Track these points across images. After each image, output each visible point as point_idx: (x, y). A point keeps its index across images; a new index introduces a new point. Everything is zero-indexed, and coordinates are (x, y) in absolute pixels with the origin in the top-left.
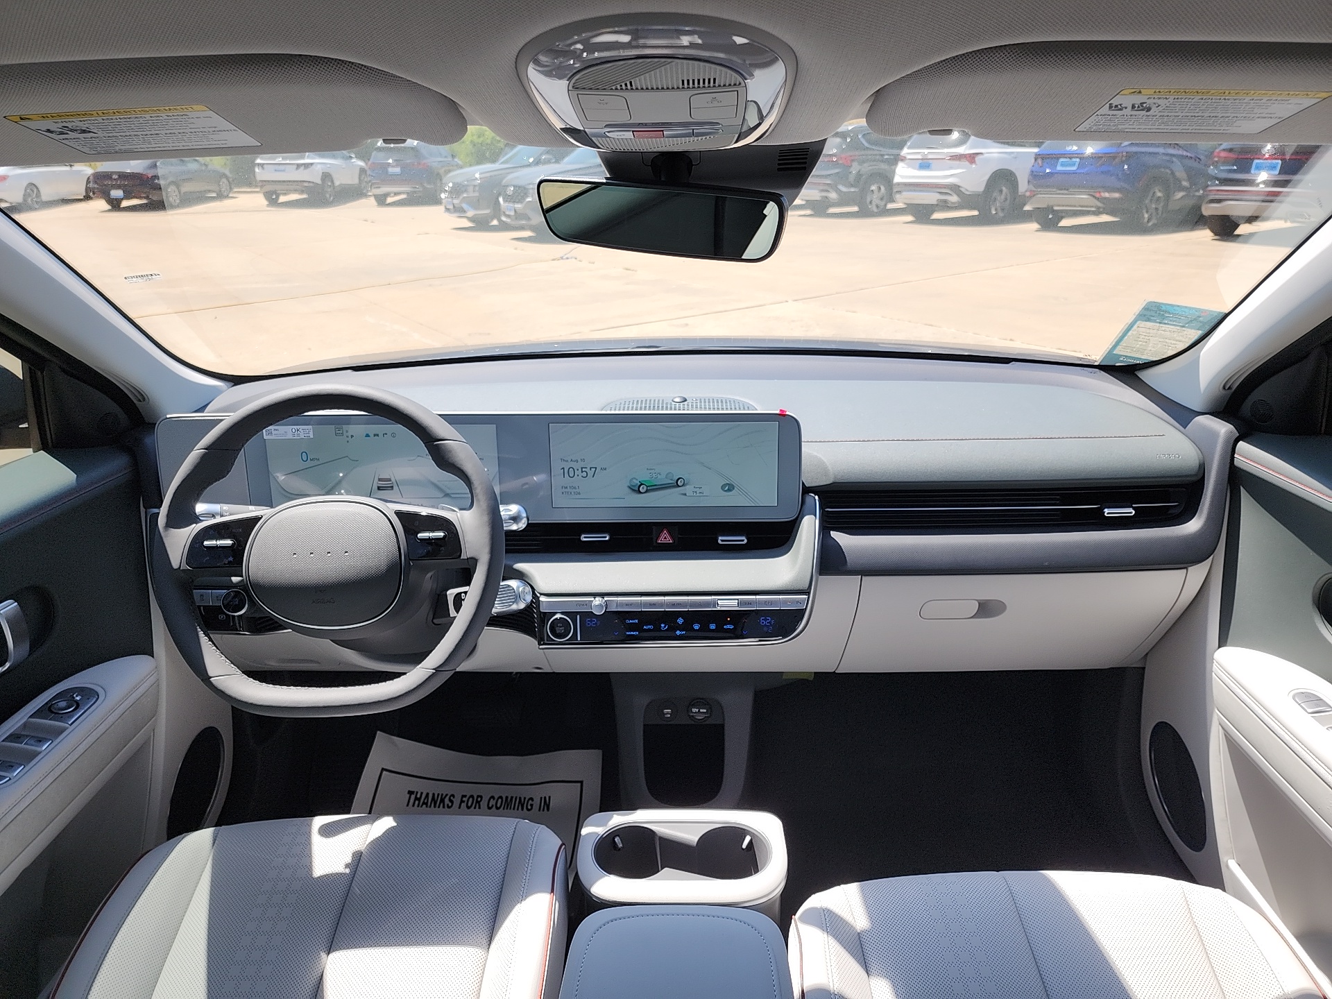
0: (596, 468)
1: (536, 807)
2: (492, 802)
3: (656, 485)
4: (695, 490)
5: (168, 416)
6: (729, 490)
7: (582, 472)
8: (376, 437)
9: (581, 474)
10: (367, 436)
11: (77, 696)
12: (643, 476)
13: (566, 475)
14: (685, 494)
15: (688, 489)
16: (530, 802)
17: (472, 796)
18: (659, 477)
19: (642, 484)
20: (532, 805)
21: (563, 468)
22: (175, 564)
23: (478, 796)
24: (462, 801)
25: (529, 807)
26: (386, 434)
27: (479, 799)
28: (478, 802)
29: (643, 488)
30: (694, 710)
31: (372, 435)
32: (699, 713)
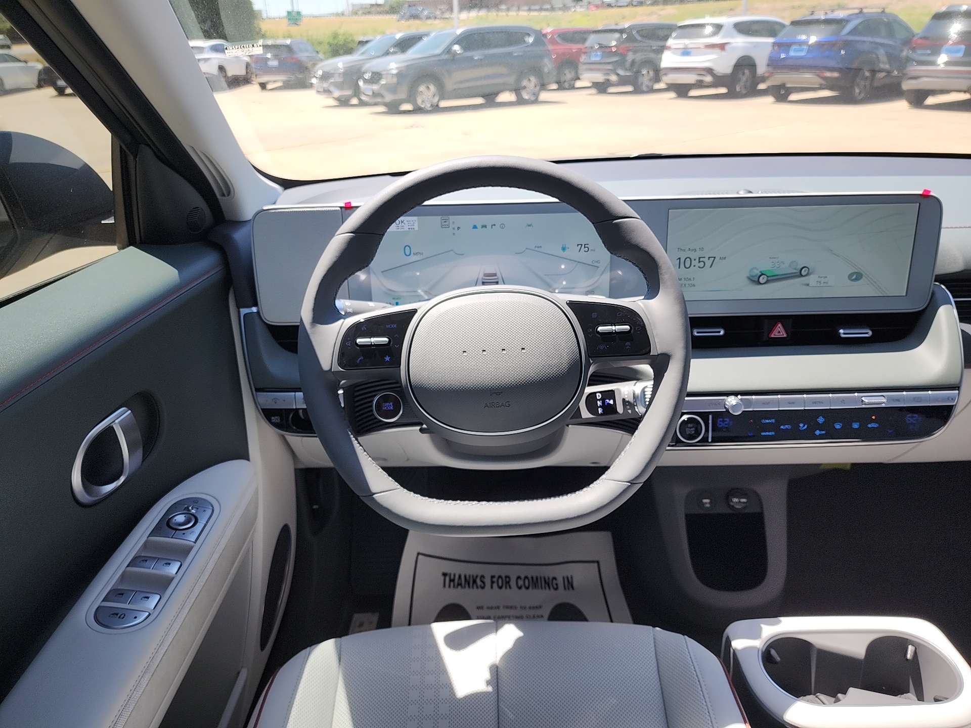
0: (715, 258)
1: (561, 586)
2: (521, 583)
3: (777, 275)
4: (820, 279)
5: (265, 208)
6: (857, 279)
7: (699, 262)
8: (484, 229)
9: (698, 265)
10: (475, 227)
11: (192, 509)
12: (765, 265)
13: (682, 265)
14: (808, 285)
15: (812, 280)
16: (554, 582)
17: (500, 577)
18: (782, 266)
19: (763, 274)
20: (557, 585)
21: (680, 259)
22: (325, 366)
23: (506, 577)
24: (492, 582)
25: (555, 586)
26: (495, 225)
27: (508, 580)
28: (508, 582)
29: (763, 278)
30: (735, 500)
31: (479, 226)
32: (737, 502)
